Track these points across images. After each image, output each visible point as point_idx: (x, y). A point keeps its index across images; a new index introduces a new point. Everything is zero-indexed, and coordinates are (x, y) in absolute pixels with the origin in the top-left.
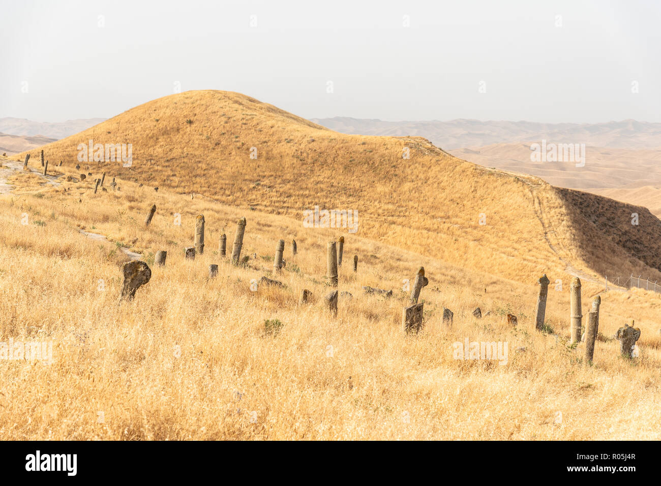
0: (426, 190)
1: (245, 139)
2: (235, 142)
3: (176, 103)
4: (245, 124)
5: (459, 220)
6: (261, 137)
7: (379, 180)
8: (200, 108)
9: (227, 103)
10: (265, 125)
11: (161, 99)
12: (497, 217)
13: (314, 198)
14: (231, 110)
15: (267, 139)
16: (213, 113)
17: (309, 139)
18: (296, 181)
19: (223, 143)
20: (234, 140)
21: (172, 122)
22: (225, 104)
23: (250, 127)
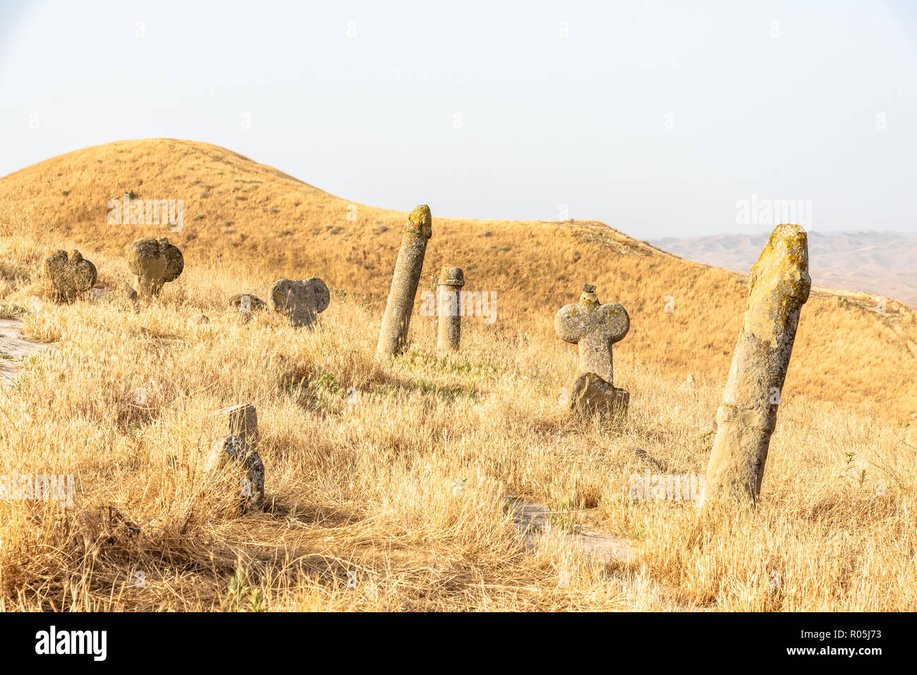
1: (246, 228)
2: (227, 232)
3: (100, 162)
4: (243, 199)
6: (278, 222)
7: (536, 307)
8: (148, 170)
9: (200, 161)
10: (283, 200)
11: (70, 155)
14: (212, 173)
15: (290, 227)
16: (175, 178)
19: (203, 235)
20: (224, 229)
21: (95, 198)
22: (196, 162)
23: (254, 205)
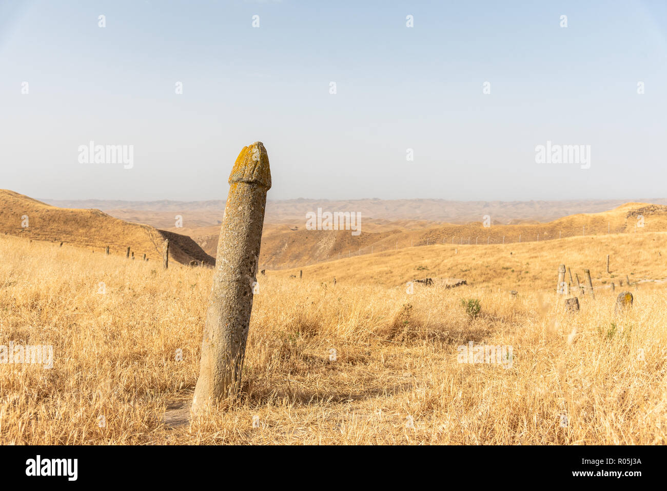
0: (102, 231)
5: (118, 243)
12: (134, 242)
13: (51, 235)
17: (46, 210)
18: (41, 228)
